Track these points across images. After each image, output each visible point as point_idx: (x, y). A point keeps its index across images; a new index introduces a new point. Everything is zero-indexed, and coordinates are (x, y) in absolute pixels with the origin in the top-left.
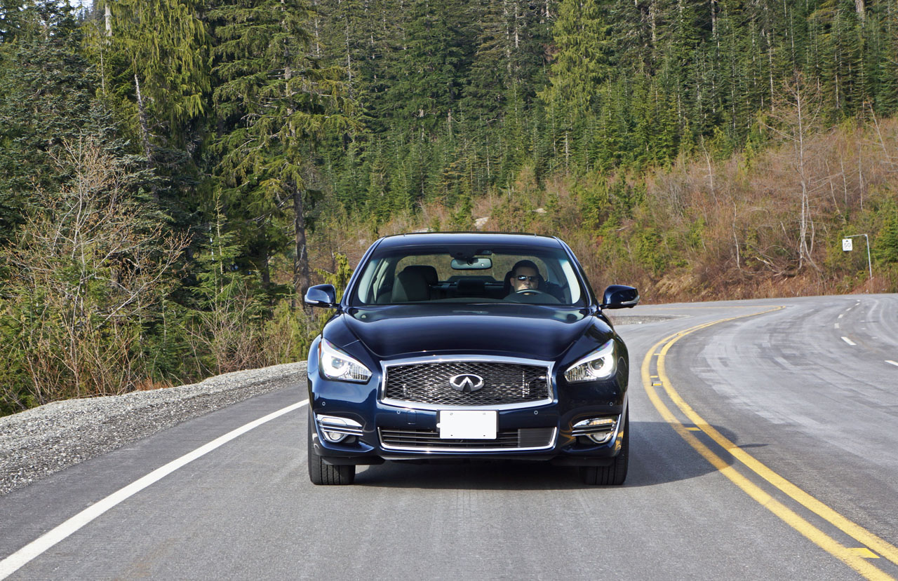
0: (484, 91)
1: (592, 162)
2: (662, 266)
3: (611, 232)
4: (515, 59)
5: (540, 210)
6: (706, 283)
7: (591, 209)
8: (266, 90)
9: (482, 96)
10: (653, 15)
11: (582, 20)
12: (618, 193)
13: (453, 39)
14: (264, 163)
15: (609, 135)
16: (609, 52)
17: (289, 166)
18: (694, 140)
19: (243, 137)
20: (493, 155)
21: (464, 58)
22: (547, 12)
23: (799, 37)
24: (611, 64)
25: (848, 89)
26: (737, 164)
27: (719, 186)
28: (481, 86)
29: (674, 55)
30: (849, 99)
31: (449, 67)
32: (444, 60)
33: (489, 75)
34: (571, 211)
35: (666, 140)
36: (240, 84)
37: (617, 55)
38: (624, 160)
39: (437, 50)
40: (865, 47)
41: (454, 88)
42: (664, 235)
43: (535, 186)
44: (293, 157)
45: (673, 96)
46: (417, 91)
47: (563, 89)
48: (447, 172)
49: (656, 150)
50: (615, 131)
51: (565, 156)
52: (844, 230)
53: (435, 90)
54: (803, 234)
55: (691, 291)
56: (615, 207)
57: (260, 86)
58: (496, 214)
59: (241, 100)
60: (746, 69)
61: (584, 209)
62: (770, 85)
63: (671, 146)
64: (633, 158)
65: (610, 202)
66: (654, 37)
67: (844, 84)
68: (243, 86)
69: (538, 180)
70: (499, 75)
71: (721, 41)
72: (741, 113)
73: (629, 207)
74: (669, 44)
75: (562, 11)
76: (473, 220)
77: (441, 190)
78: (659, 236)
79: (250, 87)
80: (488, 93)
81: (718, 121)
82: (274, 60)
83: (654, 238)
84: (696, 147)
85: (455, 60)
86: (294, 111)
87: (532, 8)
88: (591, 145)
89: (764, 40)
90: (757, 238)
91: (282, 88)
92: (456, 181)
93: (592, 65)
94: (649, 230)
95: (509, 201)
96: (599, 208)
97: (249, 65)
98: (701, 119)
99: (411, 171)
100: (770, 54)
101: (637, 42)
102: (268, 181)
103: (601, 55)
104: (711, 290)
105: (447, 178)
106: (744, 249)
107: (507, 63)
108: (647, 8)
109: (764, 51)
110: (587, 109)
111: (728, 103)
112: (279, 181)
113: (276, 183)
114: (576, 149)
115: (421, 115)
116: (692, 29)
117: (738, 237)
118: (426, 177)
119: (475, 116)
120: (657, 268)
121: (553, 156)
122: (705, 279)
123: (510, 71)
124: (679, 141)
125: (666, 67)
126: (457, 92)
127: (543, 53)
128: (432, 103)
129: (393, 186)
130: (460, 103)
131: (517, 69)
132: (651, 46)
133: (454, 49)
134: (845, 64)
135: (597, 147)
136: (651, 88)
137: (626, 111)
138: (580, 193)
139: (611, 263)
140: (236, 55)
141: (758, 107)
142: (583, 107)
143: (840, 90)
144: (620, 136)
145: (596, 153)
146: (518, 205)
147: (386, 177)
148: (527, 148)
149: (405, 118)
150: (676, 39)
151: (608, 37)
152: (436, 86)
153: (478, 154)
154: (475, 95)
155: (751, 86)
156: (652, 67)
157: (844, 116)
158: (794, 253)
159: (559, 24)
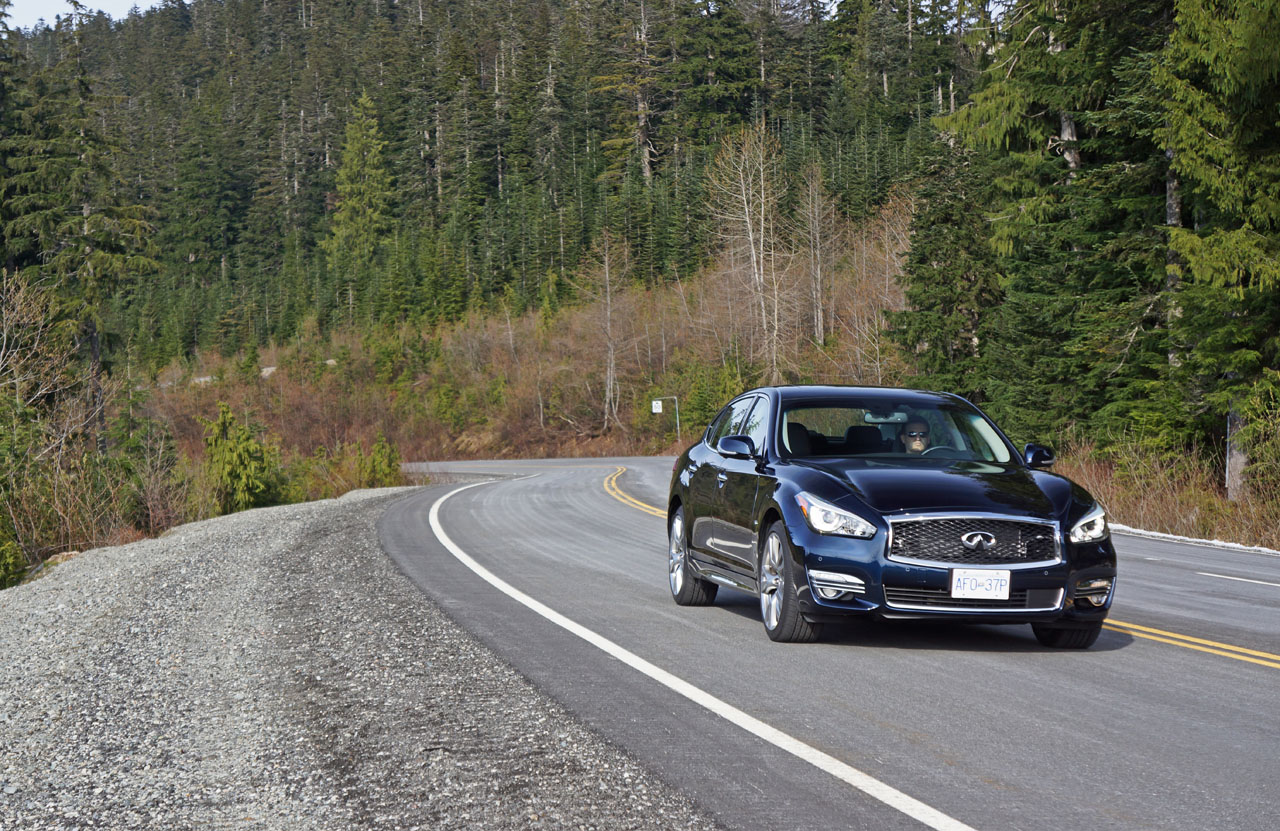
0: (261, 238)
1: (377, 315)
2: (461, 423)
3: (406, 386)
4: (294, 206)
5: (331, 362)
6: (507, 441)
7: (385, 362)
8: (64, 226)
9: (258, 242)
10: (438, 168)
11: (366, 169)
12: (413, 347)
13: (228, 183)
14: (61, 303)
15: (396, 288)
16: (393, 204)
17: (88, 308)
18: (483, 296)
19: (36, 275)
20: (272, 303)
21: (239, 202)
22: (327, 160)
23: (587, 198)
24: (394, 216)
25: (637, 252)
26: (535, 321)
27: (519, 343)
28: (258, 232)
29: (461, 210)
30: (637, 262)
31: (224, 211)
32: (219, 203)
33: (266, 221)
34: (364, 363)
35: (454, 296)
36: (35, 218)
37: (402, 207)
38: (411, 313)
39: (211, 193)
40: (654, 211)
41: (229, 234)
42: (463, 392)
43: (318, 338)
44: (92, 298)
45: (462, 252)
46: (190, 234)
47: (347, 238)
48: (223, 319)
49: (445, 305)
50: (401, 284)
51: (348, 308)
52: (650, 392)
53: (208, 234)
54: (609, 395)
55: (491, 449)
56: (410, 361)
57: (57, 223)
58: (284, 364)
59: (37, 236)
60: (536, 227)
61: (377, 362)
62: (560, 244)
63: (461, 302)
64: (419, 312)
65: (404, 355)
66: (440, 191)
67: (633, 246)
68: (38, 221)
69: (321, 330)
70: (277, 222)
71: (511, 197)
72: (531, 272)
73: (424, 362)
74: (457, 198)
75: (346, 160)
76: (260, 370)
77: (217, 338)
78: (458, 392)
79: (46, 222)
80: (265, 239)
81: (508, 278)
82: (74, 195)
83: (452, 394)
84: (486, 303)
85: (230, 204)
86: (93, 250)
87: (311, 154)
88: (376, 297)
89: (551, 198)
90: (561, 397)
91: (81, 224)
92: (233, 329)
93: (376, 216)
94: (448, 386)
95: (298, 352)
96: (392, 362)
97: (45, 199)
98: (492, 275)
99: (184, 317)
100: (560, 213)
101: (423, 194)
102: (64, 322)
103: (385, 207)
104: (512, 448)
105: (224, 325)
106: (548, 408)
107: (285, 210)
108: (433, 160)
109: (555, 208)
110: (370, 260)
111: (518, 261)
112: (76, 323)
113: (74, 324)
114: (361, 301)
115: (192, 258)
116: (479, 184)
117: (542, 396)
118: (199, 323)
119: (250, 263)
120: (456, 424)
121: (336, 307)
122: (506, 436)
123: (288, 217)
124: (468, 297)
125: (453, 222)
126: (231, 237)
127: (323, 201)
128: (206, 247)
129: (164, 331)
130: (237, 248)
131: (296, 216)
132: (436, 199)
133: (230, 192)
134: (634, 227)
136: (439, 242)
137: (413, 264)
138: (373, 346)
139: (407, 418)
140: (29, 188)
141: (548, 266)
142: (366, 258)
143: (629, 252)
144: (406, 289)
145: (382, 306)
146: (307, 355)
147: (156, 321)
148: (309, 297)
149: (175, 261)
150: (462, 194)
151: (393, 189)
152: (209, 230)
153: (256, 302)
154: (251, 241)
155: (542, 244)
156: (441, 221)
157: (634, 279)
158: (599, 414)
159: (342, 173)
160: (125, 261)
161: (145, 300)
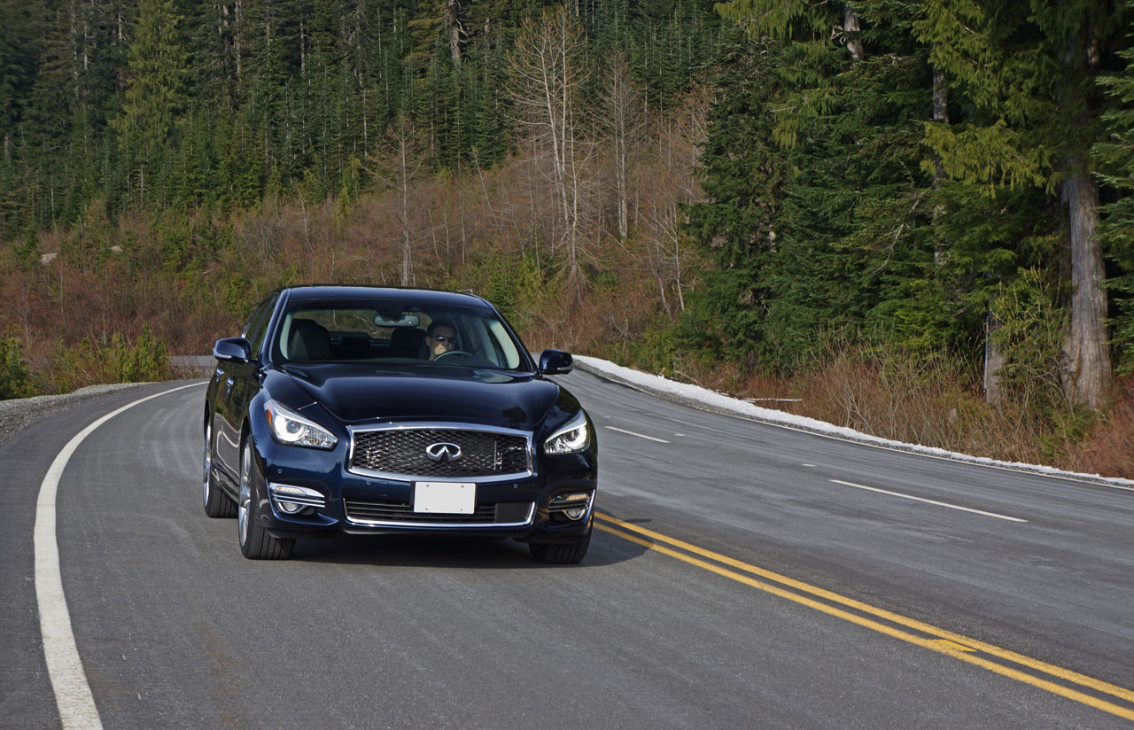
0: (47, 115)
1: (170, 199)
2: (251, 314)
3: (195, 275)
4: (84, 83)
5: (116, 248)
7: (173, 250)
9: (45, 120)
10: (238, 46)
11: (161, 45)
12: (203, 234)
13: (12, 56)
15: (190, 171)
16: (190, 82)
18: (282, 181)
20: (57, 185)
21: (24, 77)
22: (120, 34)
23: (393, 80)
24: (191, 95)
25: (444, 137)
26: (333, 208)
27: (314, 232)
28: (44, 109)
29: (261, 90)
30: (444, 148)
31: (8, 86)
33: (53, 98)
34: (151, 251)
35: (252, 180)
37: (198, 85)
38: (206, 198)
40: (462, 95)
41: (13, 110)
42: (254, 282)
43: (107, 222)
45: (260, 134)
47: (139, 118)
48: (5, 201)
49: (241, 190)
50: (195, 167)
51: (139, 192)
52: (447, 284)
56: (199, 249)
58: (65, 250)
60: (338, 110)
61: (164, 250)
62: (363, 128)
63: (258, 187)
64: (214, 197)
65: (194, 243)
66: (239, 69)
67: (440, 132)
69: (109, 215)
70: (65, 99)
71: (312, 78)
72: (333, 156)
73: (215, 249)
74: (256, 77)
75: (139, 34)
76: (39, 255)
78: (249, 282)
80: (52, 117)
81: (308, 162)
83: (242, 283)
84: (285, 189)
85: (14, 78)
87: (102, 28)
88: (169, 181)
89: (356, 80)
92: (15, 212)
93: (170, 95)
94: (239, 275)
95: (80, 237)
96: (181, 249)
98: (290, 160)
100: (364, 96)
101: (221, 73)
103: (181, 85)
105: (5, 207)
107: (74, 86)
108: (232, 37)
109: (358, 91)
110: (164, 142)
111: (319, 144)
114: (153, 184)
116: (280, 63)
119: (36, 142)
121: (126, 190)
123: (77, 95)
124: (266, 182)
125: (252, 102)
126: (16, 114)
127: (115, 78)
130: (21, 126)
131: (86, 93)
132: (235, 78)
133: (14, 66)
134: (441, 112)
135: (176, 183)
136: (236, 124)
137: (208, 146)
138: (161, 232)
139: (194, 309)
141: (351, 151)
142: (160, 139)
143: (435, 137)
144: (201, 173)
145: (175, 190)
146: (90, 241)
150: (262, 73)
151: (189, 66)
153: (40, 183)
154: (36, 119)
155: (344, 128)
156: (238, 102)
157: (440, 166)
159: (134, 48)
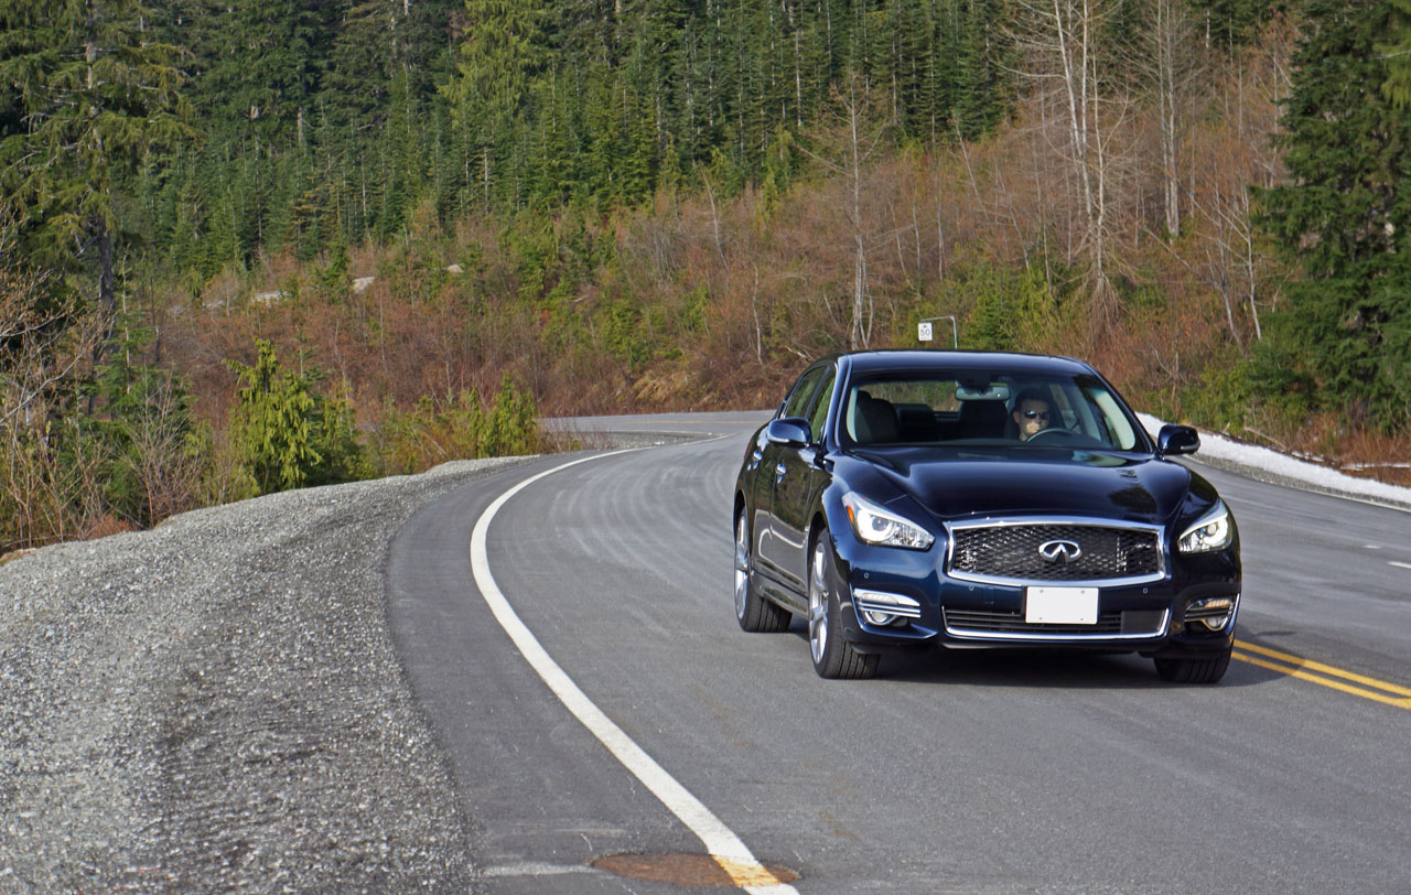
0: (354, 81)
1: (525, 196)
2: (643, 357)
3: (563, 303)
4: (403, 34)
5: (454, 268)
6: (711, 383)
7: (532, 268)
8: (59, 77)
9: (351, 89)
12: (573, 245)
14: (55, 189)
15: (552, 155)
16: (550, 28)
17: (93, 196)
18: (681, 166)
19: (20, 148)
20: (371, 180)
21: (322, 28)
23: (837, 14)
24: (551, 46)
25: (911, 96)
26: (754, 204)
27: (728, 238)
28: (350, 73)
29: (649, 35)
30: (911, 112)
31: (300, 42)
32: (293, 30)
33: (362, 56)
34: (502, 271)
35: (639, 166)
36: (17, 66)
37: (562, 32)
38: (574, 193)
39: (282, 15)
40: (937, 34)
41: (308, 76)
42: (646, 313)
43: (439, 231)
44: (99, 181)
45: (649, 100)
46: (250, 78)
47: (481, 81)
48: (300, 204)
49: (624, 180)
50: (560, 149)
51: (483, 186)
52: (917, 310)
53: (278, 77)
54: (858, 315)
55: (686, 396)
56: (568, 266)
57: (48, 71)
58: (385, 273)
59: (20, 91)
60: (759, 61)
61: (520, 268)
62: (795, 86)
63: (648, 175)
64: (587, 191)
65: (561, 258)
66: (618, 6)
67: (905, 88)
68: (22, 70)
69: (442, 220)
70: (379, 57)
71: (722, 16)
72: (753, 128)
73: (590, 267)
74: (642, 18)
76: (350, 281)
77: (291, 233)
78: (638, 312)
79: (33, 71)
80: (361, 83)
81: (718, 138)
82: (72, 31)
83: (629, 314)
84: (685, 177)
85: (309, 31)
86: (100, 111)
88: (523, 170)
89: (785, 17)
90: (788, 318)
91: (82, 74)
92: (314, 219)
93: (523, 47)
94: (624, 303)
95: (406, 254)
96: (543, 267)
97: (31, 37)
98: (691, 135)
99: (243, 202)
100: (796, 39)
101: (594, 13)
102: (60, 217)
103: (538, 32)
104: (717, 395)
105: (300, 213)
106: (768, 333)
107: (391, 39)
109: (787, 32)
110: (516, 114)
111: (733, 112)
112: (77, 218)
113: (73, 220)
114: (501, 175)
115: (255, 114)
117: (759, 317)
118: (266, 211)
119: (339, 119)
120: (635, 360)
121: (464, 184)
122: (708, 377)
124: (658, 167)
125: (637, 54)
126: (312, 81)
127: (445, 25)
128: (274, 96)
129: (213, 224)
130: (319, 98)
131: (407, 48)
132: (613, 20)
133: (309, 14)
134: (907, 59)
135: (532, 174)
136: (616, 86)
137: (577, 119)
138: (515, 244)
139: (564, 351)
140: (9, 22)
141: (778, 120)
142: (509, 111)
143: (898, 96)
144: (567, 157)
145: (532, 182)
146: (419, 259)
147: (202, 209)
148: (424, 171)
149: (230, 119)
150: (652, 12)
152: (279, 70)
153: (348, 178)
154: (340, 87)
155: (768, 87)
156: (617, 54)
157: (905, 137)
158: (844, 343)
160: (147, 125)
161: (185, 177)
